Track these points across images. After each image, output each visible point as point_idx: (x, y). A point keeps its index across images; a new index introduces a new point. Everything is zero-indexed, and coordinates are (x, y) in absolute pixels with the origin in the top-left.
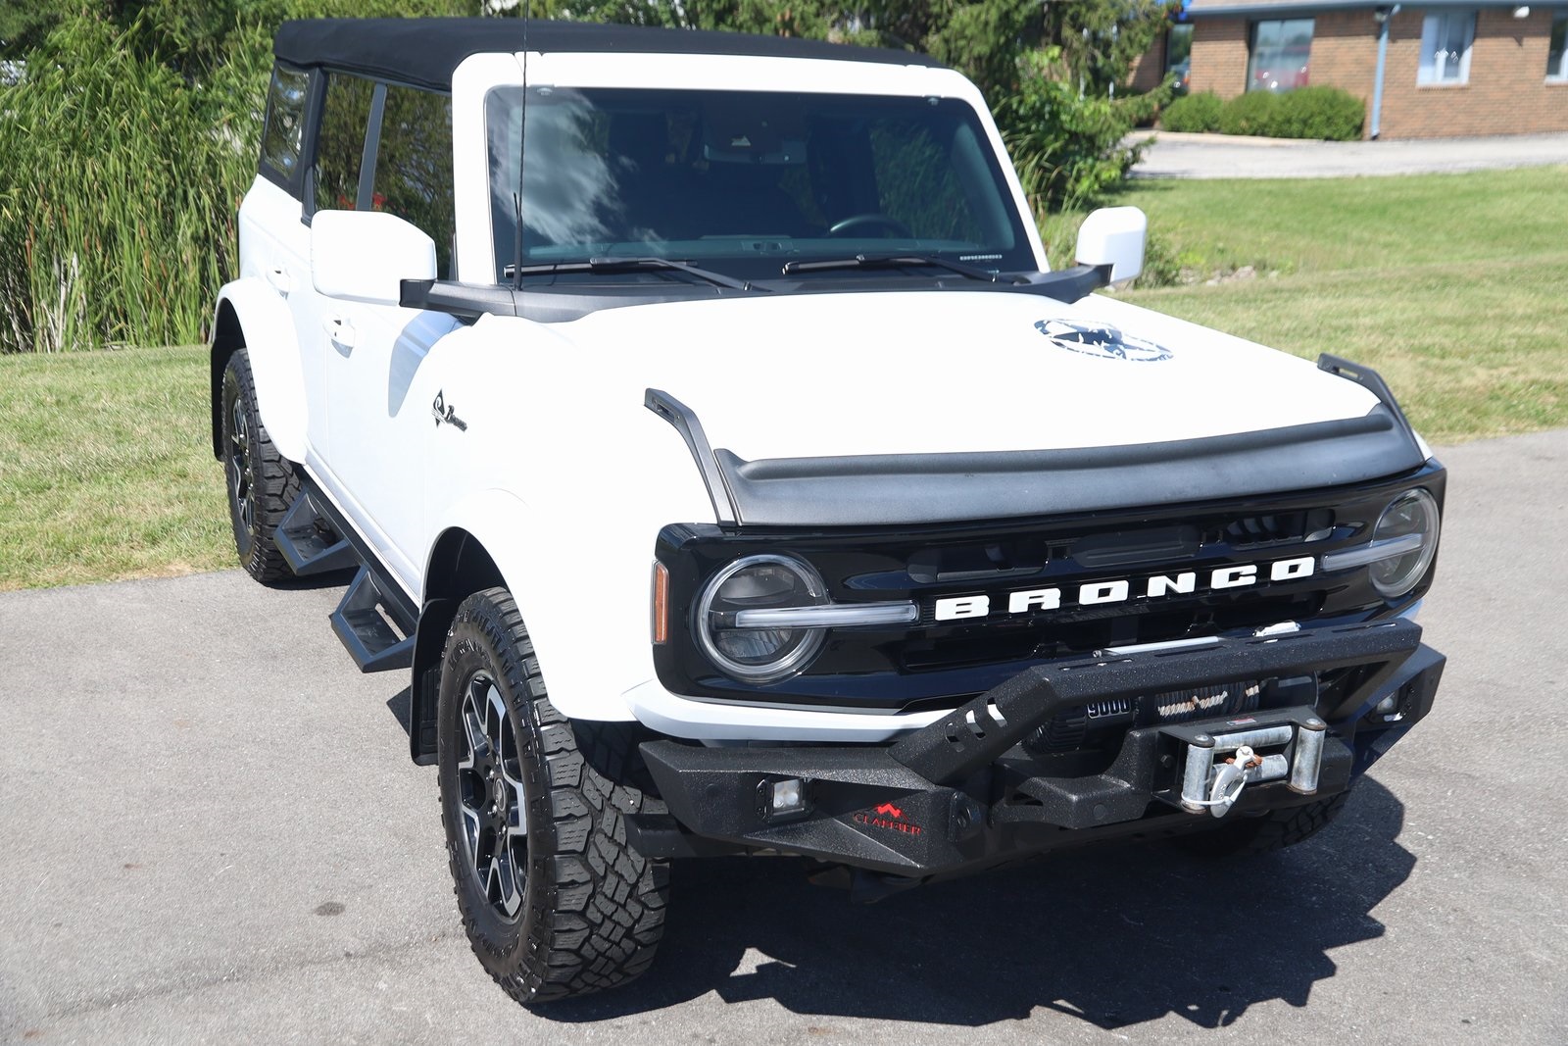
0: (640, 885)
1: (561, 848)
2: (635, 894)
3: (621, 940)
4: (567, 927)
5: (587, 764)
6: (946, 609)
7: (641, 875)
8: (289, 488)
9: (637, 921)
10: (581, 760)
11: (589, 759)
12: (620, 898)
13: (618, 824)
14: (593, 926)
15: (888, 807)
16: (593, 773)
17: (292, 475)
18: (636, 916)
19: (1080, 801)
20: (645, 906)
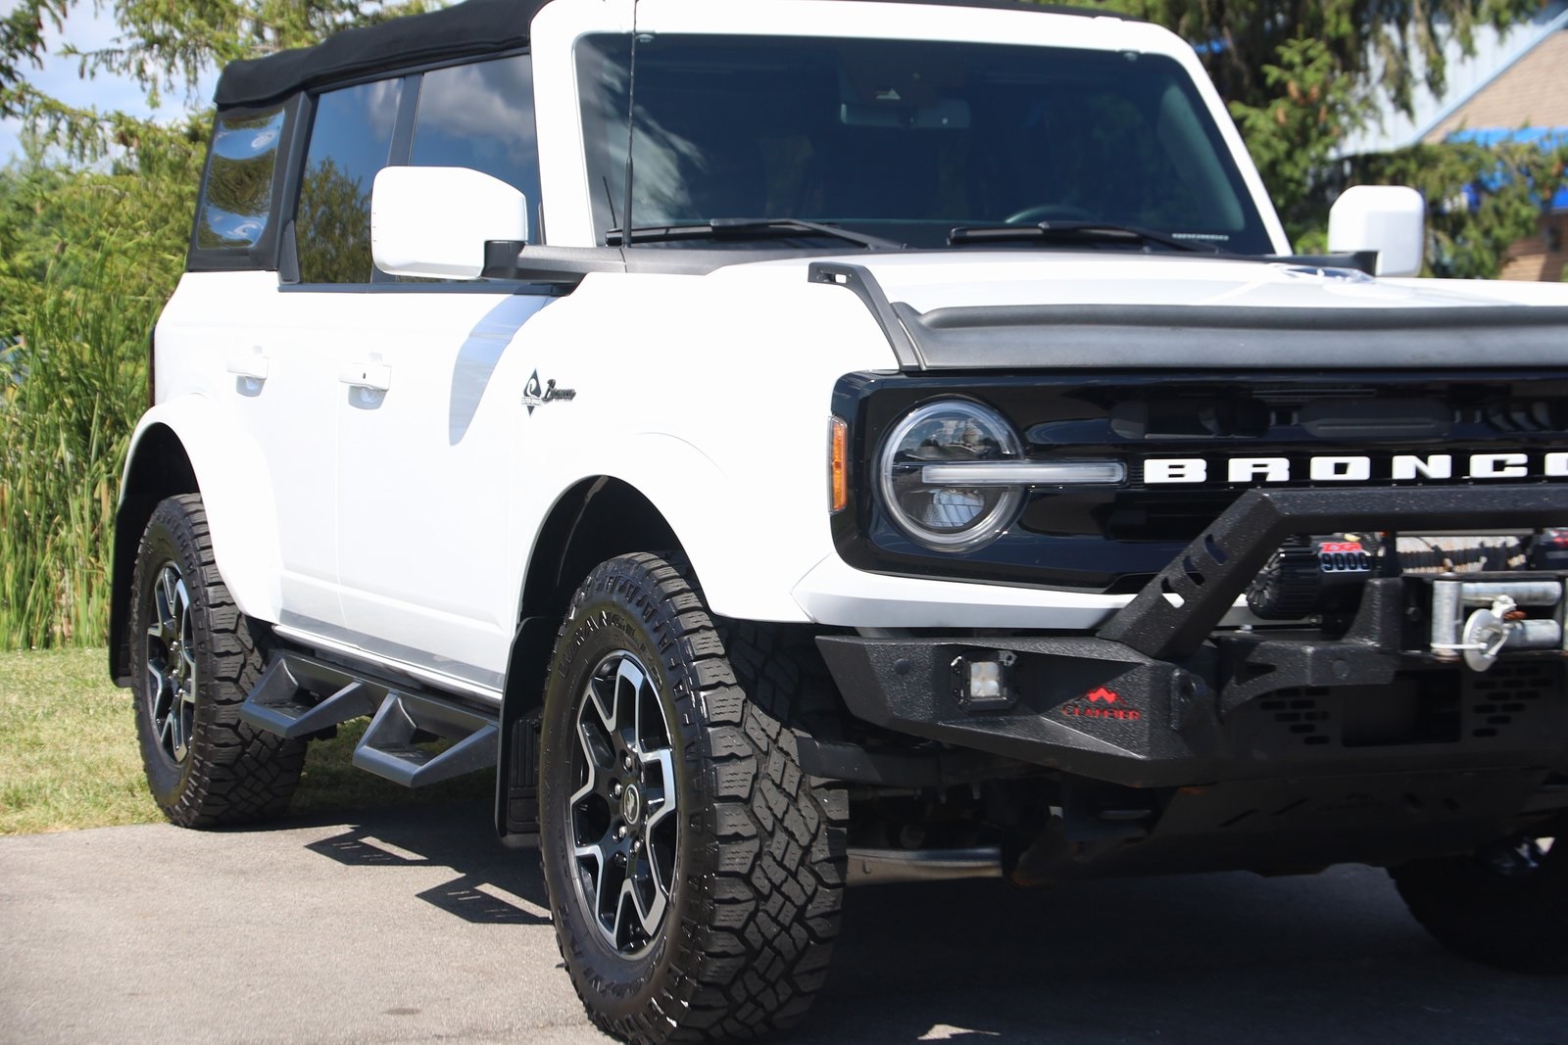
0: (813, 849)
1: (723, 793)
2: (807, 862)
3: (791, 924)
4: (728, 896)
5: (749, 702)
6: (1156, 471)
7: (814, 837)
8: (248, 669)
9: (810, 899)
10: (742, 695)
11: (752, 696)
12: (791, 862)
13: (787, 771)
14: (761, 897)
15: (1102, 692)
16: (756, 711)
17: (252, 651)
18: (809, 891)
19: (1315, 653)
20: (820, 881)
